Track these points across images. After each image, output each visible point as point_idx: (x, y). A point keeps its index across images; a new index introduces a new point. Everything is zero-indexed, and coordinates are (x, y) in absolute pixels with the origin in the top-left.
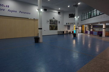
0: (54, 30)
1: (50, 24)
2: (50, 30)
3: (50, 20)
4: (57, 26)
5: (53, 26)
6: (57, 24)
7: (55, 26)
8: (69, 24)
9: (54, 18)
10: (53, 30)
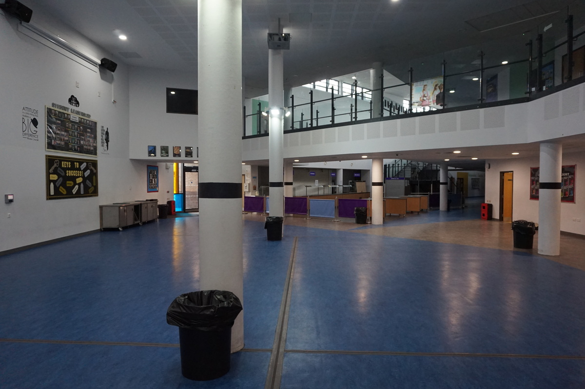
0: (78, 195)
1: (50, 146)
2: (49, 197)
3: (49, 111)
4: (94, 164)
5: (72, 161)
6: (94, 152)
7: (81, 162)
8: (158, 157)
9: (73, 100)
10: (70, 195)
